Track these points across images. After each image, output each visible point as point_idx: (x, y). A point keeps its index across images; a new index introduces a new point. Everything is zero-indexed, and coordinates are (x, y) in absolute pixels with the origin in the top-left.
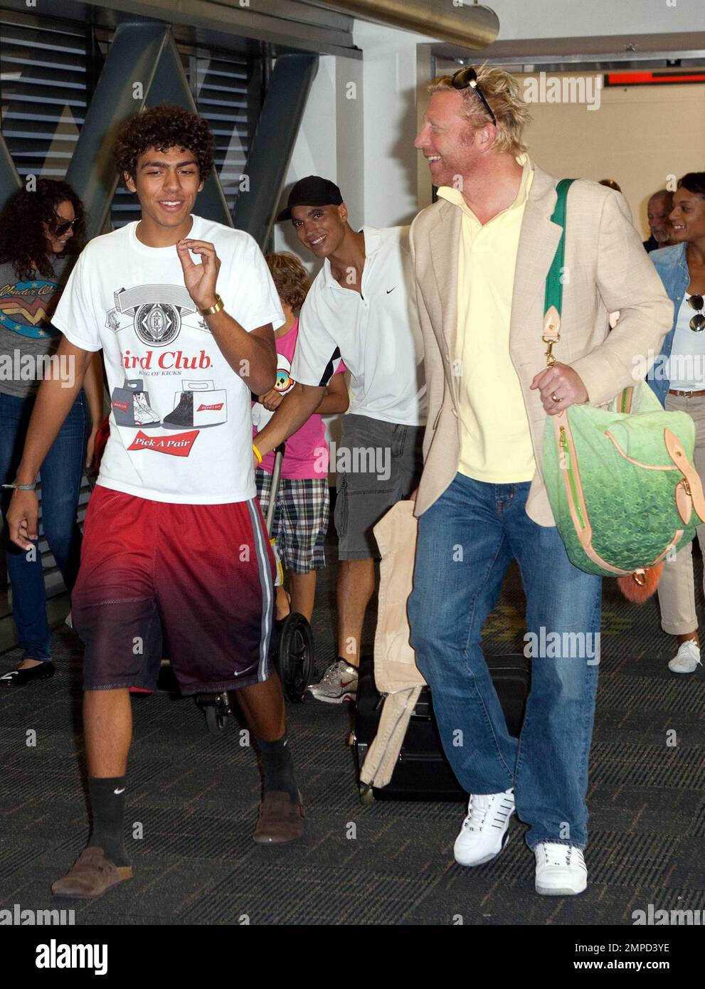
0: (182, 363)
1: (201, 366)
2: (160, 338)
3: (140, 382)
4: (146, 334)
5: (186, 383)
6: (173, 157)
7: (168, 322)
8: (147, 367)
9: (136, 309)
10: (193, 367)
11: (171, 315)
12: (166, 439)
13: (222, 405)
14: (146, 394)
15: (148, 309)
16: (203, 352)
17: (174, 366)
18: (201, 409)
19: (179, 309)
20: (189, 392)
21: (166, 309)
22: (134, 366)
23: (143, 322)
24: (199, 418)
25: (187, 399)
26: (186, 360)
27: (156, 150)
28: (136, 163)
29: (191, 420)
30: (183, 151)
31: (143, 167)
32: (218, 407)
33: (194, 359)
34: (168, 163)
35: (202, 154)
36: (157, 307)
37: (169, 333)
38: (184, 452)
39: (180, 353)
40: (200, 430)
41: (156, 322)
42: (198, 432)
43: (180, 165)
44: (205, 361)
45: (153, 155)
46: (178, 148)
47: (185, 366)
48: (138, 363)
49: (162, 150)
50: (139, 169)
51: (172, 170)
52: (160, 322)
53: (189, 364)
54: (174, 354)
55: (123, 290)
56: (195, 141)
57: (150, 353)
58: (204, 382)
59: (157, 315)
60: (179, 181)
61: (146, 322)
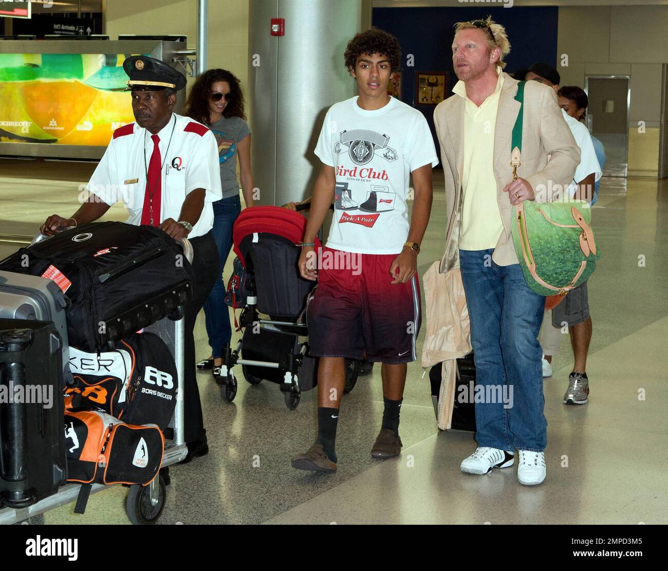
0: (372, 174)
1: (382, 178)
2: (361, 160)
3: (346, 184)
4: (355, 157)
5: (373, 187)
6: (376, 58)
7: (367, 152)
8: (354, 176)
9: (351, 142)
10: (378, 177)
11: (369, 148)
12: (361, 216)
13: (391, 201)
14: (350, 192)
15: (357, 143)
16: (384, 171)
17: (367, 177)
18: (381, 201)
19: (374, 145)
20: (375, 192)
21: (367, 145)
22: (344, 175)
23: (354, 150)
24: (380, 206)
25: (373, 196)
26: (375, 173)
27: (366, 54)
28: (355, 60)
29: (375, 207)
30: (381, 56)
31: (359, 62)
32: (389, 201)
33: (379, 174)
34: (373, 61)
36: (362, 142)
37: (367, 158)
38: (370, 225)
39: (372, 169)
40: (380, 213)
41: (361, 151)
42: (379, 214)
43: (379, 62)
44: (385, 177)
45: (364, 57)
46: (378, 54)
47: (374, 177)
48: (347, 174)
49: (369, 55)
50: (357, 63)
51: (375, 65)
52: (363, 151)
53: (376, 176)
54: (368, 170)
55: (345, 131)
56: (389, 50)
57: (356, 168)
58: (383, 187)
59: (362, 147)
60: (378, 72)
61: (355, 150)
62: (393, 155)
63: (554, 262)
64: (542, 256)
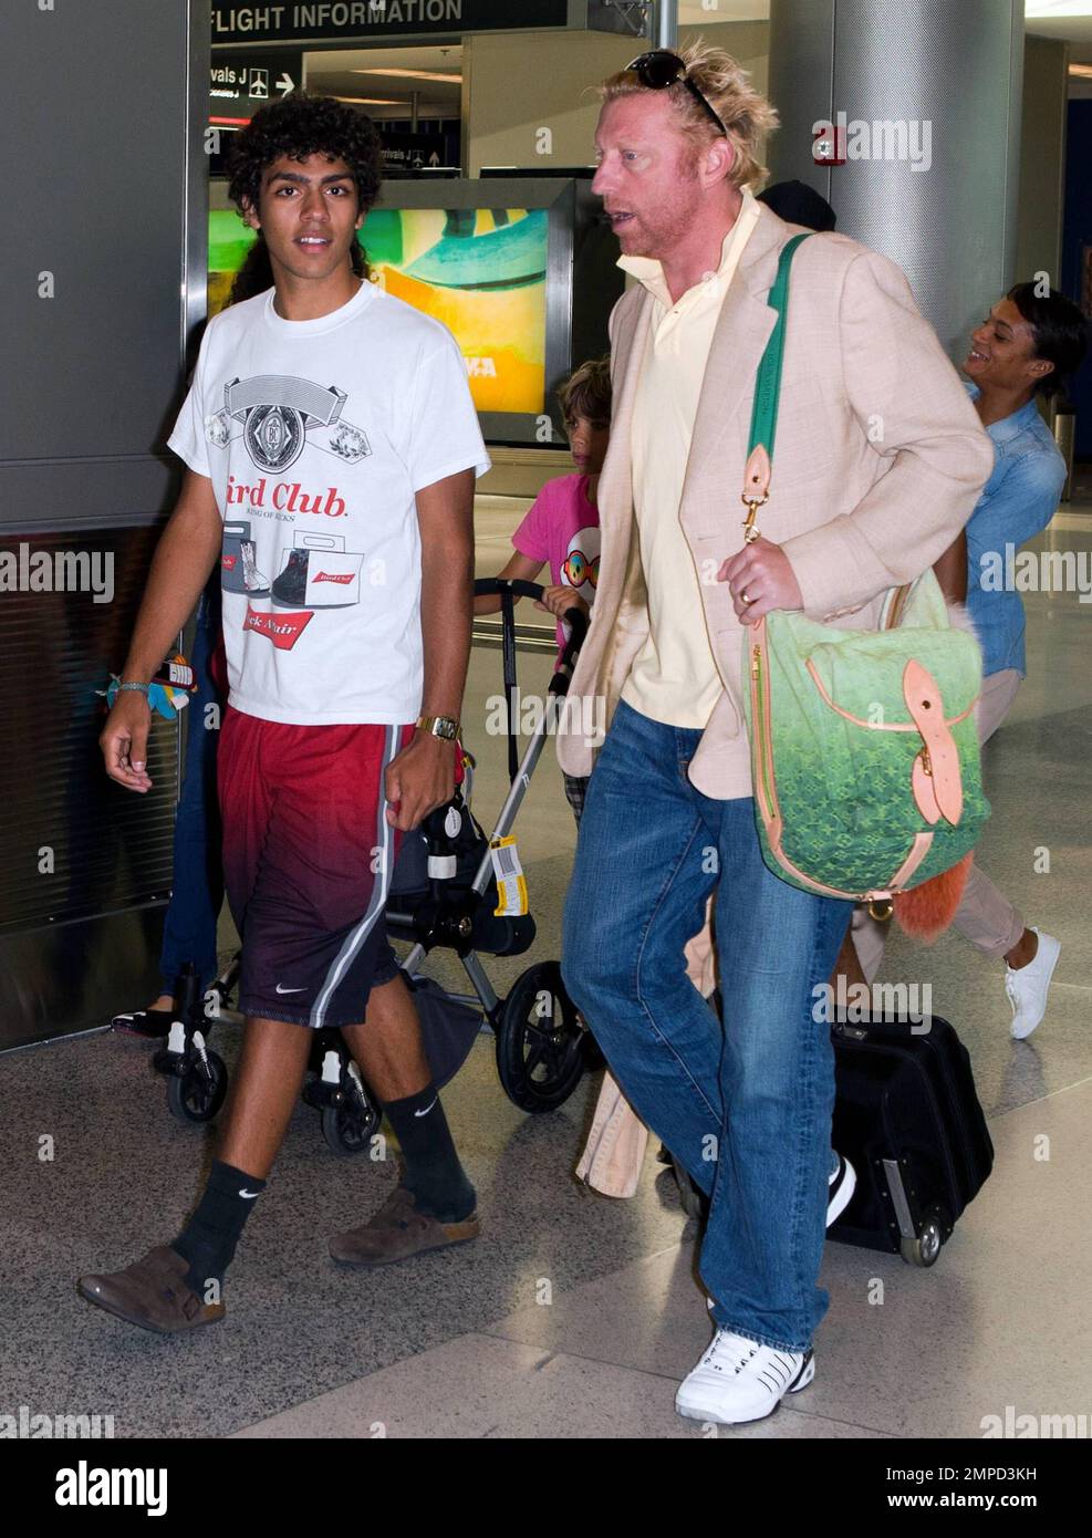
0: (299, 501)
1: (327, 511)
2: (275, 459)
3: (246, 525)
4: (259, 453)
5: (300, 536)
6: (316, 169)
7: (287, 436)
8: (260, 503)
9: (249, 411)
10: (315, 510)
11: (292, 425)
13: (352, 576)
15: (263, 413)
16: (333, 491)
17: (286, 507)
18: (318, 579)
19: (304, 416)
20: (303, 551)
21: (287, 417)
22: (240, 500)
23: (255, 433)
24: (314, 593)
25: (299, 562)
26: (306, 498)
27: (289, 159)
28: (259, 178)
29: (302, 595)
30: (331, 160)
31: (269, 183)
32: (345, 580)
33: (319, 500)
34: (310, 177)
35: (362, 167)
36: (276, 411)
37: (287, 453)
38: (285, 642)
39: (297, 487)
40: (316, 611)
41: (272, 434)
42: (312, 614)
43: (328, 180)
44: (335, 506)
45: (285, 164)
46: (324, 156)
47: (303, 509)
48: (246, 496)
49: (298, 159)
50: (263, 188)
51: (314, 187)
52: (278, 435)
53: (310, 505)
54: (287, 488)
55: (237, 381)
56: (352, 145)
57: (263, 482)
58: (328, 536)
59: (274, 424)
60: (325, 206)
61: (259, 434)
62: (356, 445)
63: (828, 830)
64: (801, 803)
